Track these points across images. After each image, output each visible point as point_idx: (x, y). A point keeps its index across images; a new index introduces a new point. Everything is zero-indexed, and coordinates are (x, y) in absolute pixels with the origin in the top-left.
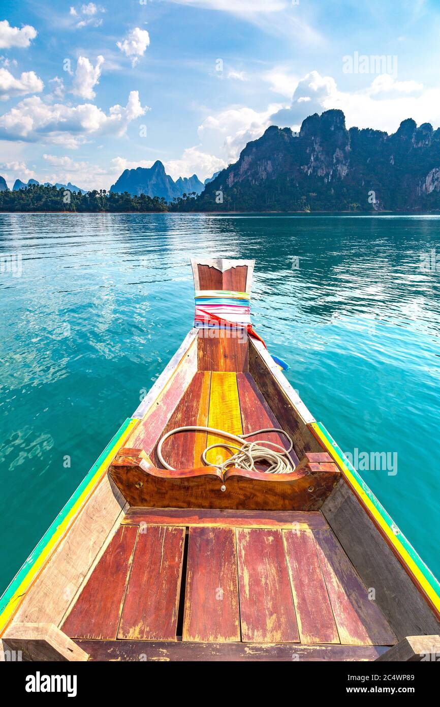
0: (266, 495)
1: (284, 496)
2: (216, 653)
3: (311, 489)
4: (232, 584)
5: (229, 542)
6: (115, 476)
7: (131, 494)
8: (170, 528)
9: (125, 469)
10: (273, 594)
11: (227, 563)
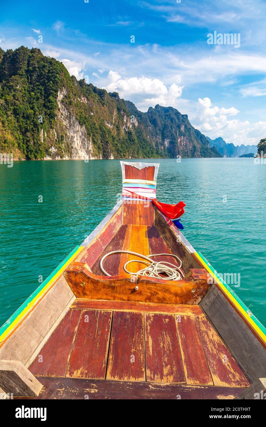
0: (165, 294)
1: (176, 295)
2: (129, 387)
3: (194, 291)
4: (141, 346)
5: (139, 321)
6: (67, 278)
7: (77, 290)
8: (102, 312)
9: (74, 273)
10: (168, 353)
11: (137, 333)
